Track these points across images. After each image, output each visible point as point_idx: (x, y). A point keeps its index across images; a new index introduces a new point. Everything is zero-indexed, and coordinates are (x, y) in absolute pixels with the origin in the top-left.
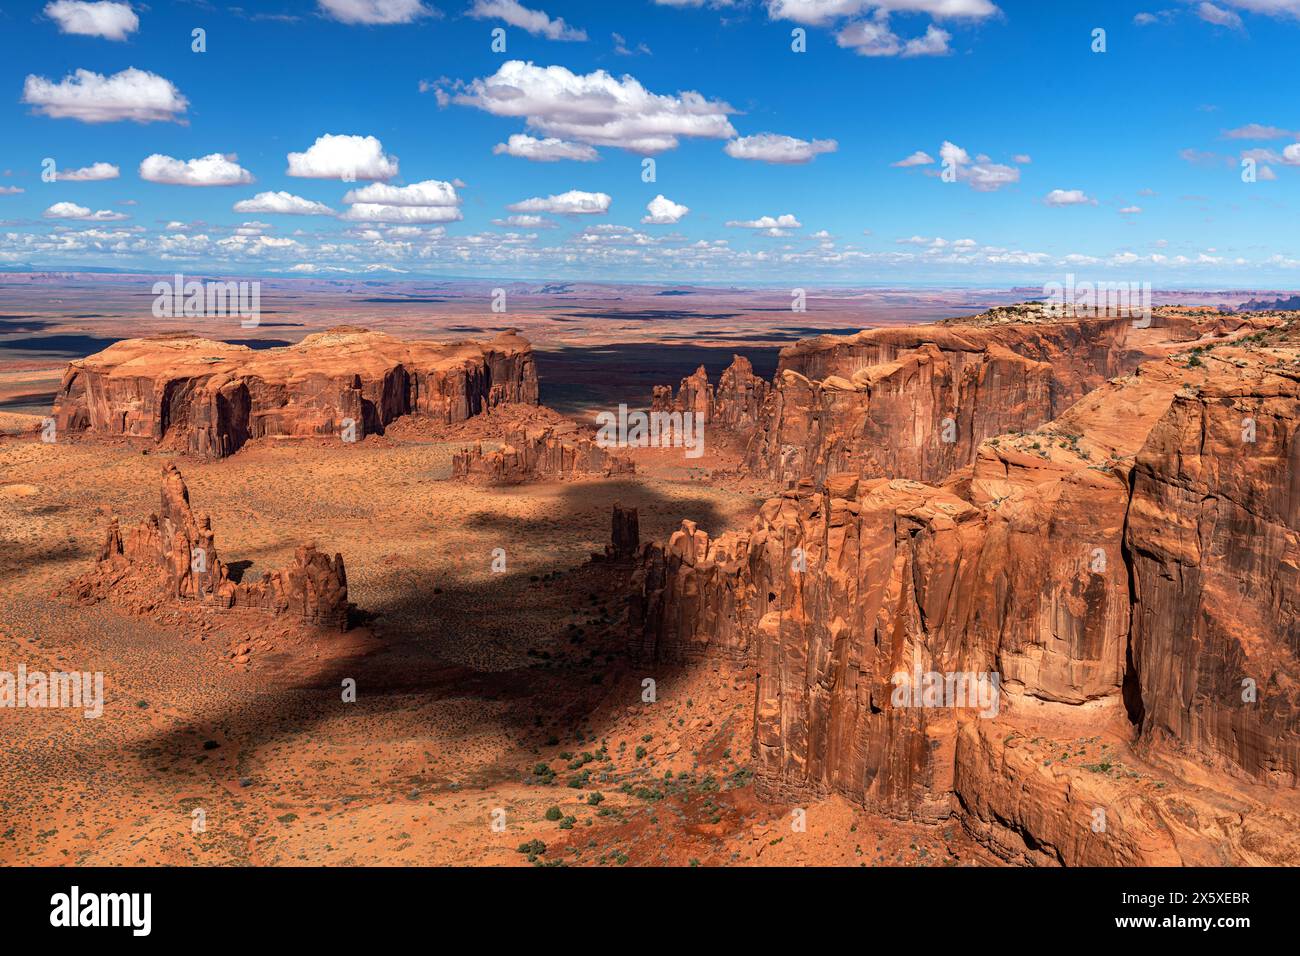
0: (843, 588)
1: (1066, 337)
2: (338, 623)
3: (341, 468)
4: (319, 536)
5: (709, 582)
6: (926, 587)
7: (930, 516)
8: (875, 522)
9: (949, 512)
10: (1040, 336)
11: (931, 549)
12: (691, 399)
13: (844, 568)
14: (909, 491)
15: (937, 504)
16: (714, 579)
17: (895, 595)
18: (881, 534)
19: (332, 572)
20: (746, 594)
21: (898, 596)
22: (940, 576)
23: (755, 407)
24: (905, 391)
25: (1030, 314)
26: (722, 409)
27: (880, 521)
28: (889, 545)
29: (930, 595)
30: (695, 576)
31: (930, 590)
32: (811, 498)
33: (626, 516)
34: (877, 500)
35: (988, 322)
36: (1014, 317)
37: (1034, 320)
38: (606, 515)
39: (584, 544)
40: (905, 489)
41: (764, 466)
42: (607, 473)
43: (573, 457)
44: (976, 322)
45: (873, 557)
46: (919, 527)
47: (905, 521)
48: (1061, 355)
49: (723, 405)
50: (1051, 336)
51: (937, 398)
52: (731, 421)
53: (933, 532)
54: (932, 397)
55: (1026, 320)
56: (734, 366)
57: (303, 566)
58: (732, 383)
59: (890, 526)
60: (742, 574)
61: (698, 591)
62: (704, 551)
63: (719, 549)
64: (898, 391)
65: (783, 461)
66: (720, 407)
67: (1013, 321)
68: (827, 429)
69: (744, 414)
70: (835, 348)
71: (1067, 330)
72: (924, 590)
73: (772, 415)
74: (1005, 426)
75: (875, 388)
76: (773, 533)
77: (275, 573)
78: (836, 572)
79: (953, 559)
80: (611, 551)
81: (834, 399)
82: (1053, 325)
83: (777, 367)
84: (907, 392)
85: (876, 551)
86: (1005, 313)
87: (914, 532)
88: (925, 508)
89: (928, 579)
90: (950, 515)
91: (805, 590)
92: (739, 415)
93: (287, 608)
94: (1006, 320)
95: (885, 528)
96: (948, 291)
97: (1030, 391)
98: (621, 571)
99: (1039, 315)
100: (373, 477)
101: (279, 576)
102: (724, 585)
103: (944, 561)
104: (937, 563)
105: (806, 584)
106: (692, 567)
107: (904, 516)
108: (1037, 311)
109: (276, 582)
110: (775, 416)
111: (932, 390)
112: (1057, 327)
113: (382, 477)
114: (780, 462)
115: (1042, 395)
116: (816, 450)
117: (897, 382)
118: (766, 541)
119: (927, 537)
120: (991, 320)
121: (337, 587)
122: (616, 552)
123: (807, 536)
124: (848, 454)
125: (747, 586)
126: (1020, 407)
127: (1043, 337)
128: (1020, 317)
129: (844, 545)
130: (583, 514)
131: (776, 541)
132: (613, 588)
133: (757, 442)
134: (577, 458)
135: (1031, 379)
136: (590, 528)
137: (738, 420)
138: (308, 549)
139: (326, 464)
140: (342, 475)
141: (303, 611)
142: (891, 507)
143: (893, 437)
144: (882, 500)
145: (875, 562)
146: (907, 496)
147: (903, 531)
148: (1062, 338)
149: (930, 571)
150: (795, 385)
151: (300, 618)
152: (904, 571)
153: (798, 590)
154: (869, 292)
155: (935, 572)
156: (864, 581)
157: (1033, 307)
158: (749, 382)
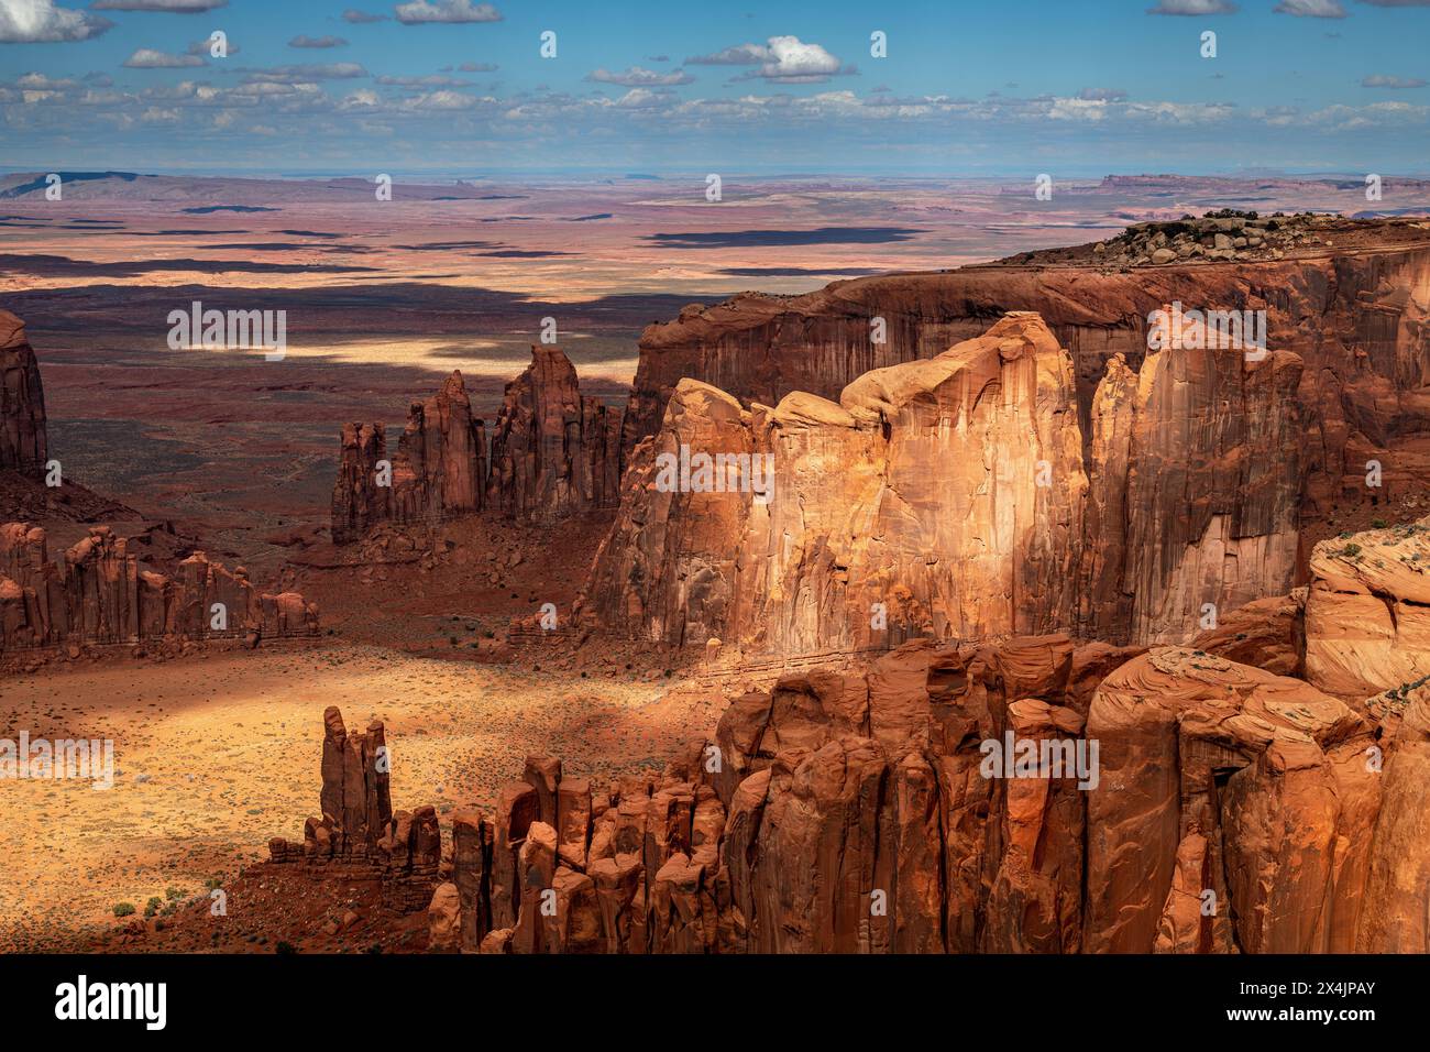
0: (1050, 917)
1: (1303, 290)
5: (627, 907)
6: (1265, 908)
7: (1265, 735)
8: (1125, 753)
9: (1303, 722)
10: (1246, 289)
11: (1273, 815)
12: (432, 451)
13: (1047, 868)
14: (1204, 675)
15: (1272, 705)
16: (639, 898)
17: (1186, 930)
18: (1141, 782)
20: (719, 930)
21: (1195, 933)
22: (1296, 879)
23: (587, 468)
24: (970, 424)
25: (1223, 241)
26: (507, 475)
27: (1136, 750)
28: (1161, 808)
29: (1274, 926)
30: (591, 893)
31: (1274, 913)
32: (960, 702)
33: (357, 747)
34: (1126, 699)
35: (1124, 258)
36: (1186, 248)
37: (1230, 254)
38: (266, 743)
39: (224, 815)
40: (1194, 672)
41: (635, 610)
42: (251, 638)
43: (167, 602)
44: (1096, 259)
45: (1123, 839)
46: (1236, 760)
47: (1204, 748)
48: (1294, 333)
49: (508, 464)
50: (1270, 291)
51: (1046, 439)
52: (530, 502)
53: (1273, 772)
54: (1033, 437)
55: (1215, 253)
59: (1163, 762)
60: (710, 882)
61: (601, 928)
62: (583, 829)
63: (622, 823)
64: (953, 424)
65: (682, 596)
66: (502, 470)
67: (1182, 257)
68: (787, 517)
70: (772, 323)
71: (1306, 275)
72: (1260, 914)
74: (1204, 501)
75: (901, 419)
76: (784, 782)
78: (1032, 880)
79: (1324, 839)
80: (322, 833)
81: (804, 447)
82: (1276, 265)
84: (976, 427)
85: (1131, 823)
86: (1162, 238)
87: (1221, 777)
88: (1243, 716)
89: (1268, 888)
90: (1307, 731)
91: (951, 927)
92: (550, 488)
94: (1167, 253)
95: (1149, 768)
96: (959, 185)
97: (1255, 418)
98: (347, 881)
99: (1241, 241)
102: (664, 913)
103: (1305, 843)
104: (1288, 848)
105: (953, 911)
106: (583, 870)
107: (1200, 738)
108: (1235, 232)
111: (1033, 418)
112: (1283, 270)
114: (675, 598)
115: (1282, 428)
116: (761, 569)
117: (952, 403)
118: (766, 801)
119: (1259, 787)
120: (1133, 253)
122: (333, 837)
123: (953, 793)
124: (841, 576)
125: (720, 912)
126: (1234, 454)
127: (1253, 291)
128: (1198, 247)
129: (1047, 810)
130: (207, 742)
131: (795, 802)
132: (331, 927)
134: (176, 604)
135: (1256, 391)
136: (228, 775)
137: (548, 499)
142: (1165, 716)
143: (947, 533)
144: (1140, 700)
145: (1126, 852)
146: (1199, 690)
147: (1197, 775)
148: (1295, 293)
149: (1271, 870)
150: (708, 413)
152: (1206, 869)
153: (936, 927)
154: (783, 190)
155: (1285, 871)
156: (1105, 896)
157: (1227, 224)
158: (570, 407)
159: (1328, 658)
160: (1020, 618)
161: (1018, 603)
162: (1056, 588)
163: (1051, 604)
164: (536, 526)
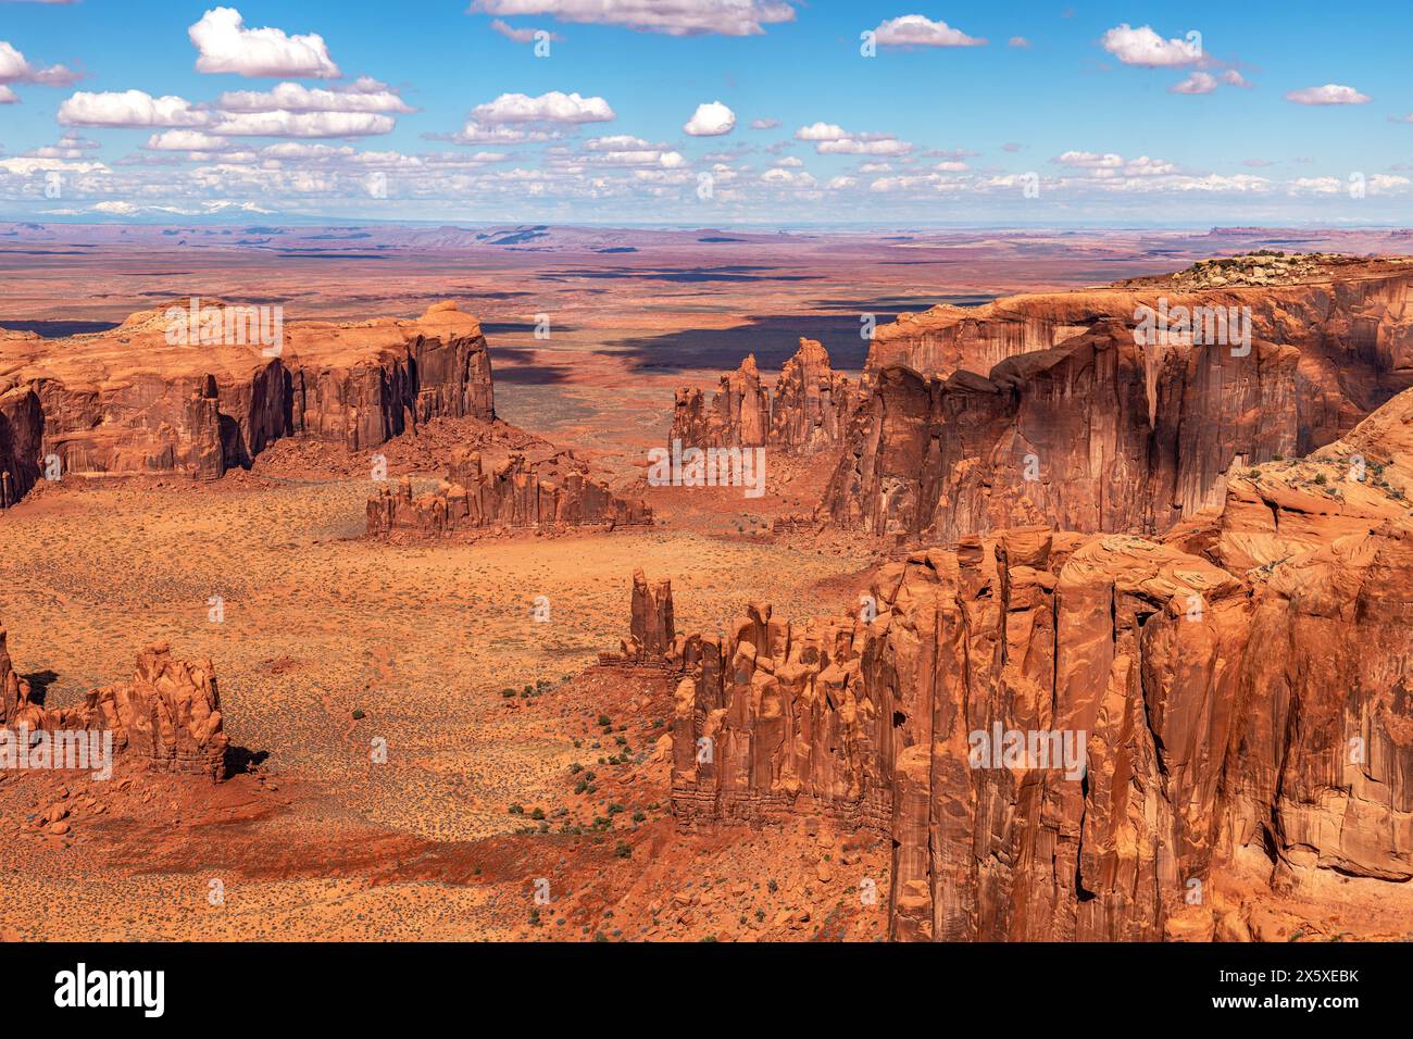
0: (1032, 706)
1: (1313, 305)
2: (207, 767)
3: (189, 523)
4: (164, 629)
5: (799, 698)
6: (1165, 703)
7: (1169, 592)
8: (1081, 602)
9: (1197, 584)
10: (1274, 304)
11: (1172, 644)
12: (734, 407)
13: (1032, 675)
14: (1134, 553)
15: (1178, 573)
16: (807, 691)
17: (1115, 716)
18: (1091, 621)
19: (198, 688)
20: (858, 714)
21: (1121, 718)
22: (1186, 685)
23: (835, 419)
24: (1073, 392)
25: (1259, 271)
26: (783, 423)
27: (1088, 600)
28: (1103, 638)
29: (1170, 714)
30: (776, 688)
31: (1171, 706)
32: (978, 567)
33: (653, 594)
34: (1084, 567)
35: (1192, 283)
36: (1234, 276)
37: (1264, 280)
38: (612, 591)
39: (580, 636)
40: (1127, 551)
41: (855, 511)
42: (609, 525)
43: (556, 501)
44: (1174, 284)
45: (1079, 657)
46: (1151, 609)
47: (1129, 600)
48: (1306, 333)
49: (784, 416)
50: (1290, 305)
51: (1124, 402)
52: (796, 441)
53: (1174, 617)
54: (1115, 401)
55: (1253, 280)
56: (800, 355)
57: (150, 679)
58: (797, 381)
59: (1106, 608)
60: (850, 683)
61: (782, 710)
62: (784, 648)
63: (808, 644)
64: (1062, 393)
65: (884, 502)
66: (780, 419)
67: (1230, 283)
68: (953, 452)
69: (818, 431)
70: (957, 325)
71: (1315, 294)
72: (1162, 707)
73: (867, 431)
74: (1230, 445)
75: (1027, 389)
76: (900, 619)
77: (105, 690)
78: (1020, 681)
79: (1206, 659)
80: (631, 648)
81: (964, 406)
82: (1294, 288)
83: (867, 355)
84: (1078, 394)
85: (1083, 647)
86: (1218, 269)
87: (1142, 618)
88: (1158, 579)
89: (1167, 690)
90: (1199, 590)
91: (970, 711)
92: (809, 432)
93: (125, 745)
94: (1221, 280)
95: (1096, 612)
96: (1112, 234)
97: (1266, 390)
98: (645, 679)
99: (1271, 271)
100: (240, 537)
101: (112, 696)
102: (823, 701)
103: (1192, 662)
104: (1181, 664)
105: (972, 701)
106: (771, 673)
107: (1127, 593)
108: (1268, 266)
109: (108, 705)
110: (872, 433)
111: (1116, 389)
112: (1299, 291)
113: (255, 537)
114: (880, 504)
115: (1284, 397)
116: (936, 486)
117: (1062, 379)
118: (888, 631)
119: (1164, 625)
120: (1198, 280)
121: (206, 711)
122: (638, 650)
123: (973, 625)
124: (987, 491)
125: (858, 702)
126: (1251, 414)
127: (1279, 305)
128: (1242, 276)
129: (1031, 638)
130: (576, 590)
131: (905, 632)
132: (634, 707)
133: (844, 474)
134: (561, 502)
135: (1267, 372)
136: (587, 611)
137: (808, 439)
138: (157, 653)
139: (165, 516)
140: (192, 533)
141: (152, 751)
142: (1107, 579)
143: (1057, 463)
144: (1091, 568)
145: (1080, 665)
146: (1130, 562)
147: (1125, 616)
148: (1307, 307)
149: (1170, 679)
150: (902, 383)
151: (146, 762)
152: (1129, 678)
153: (960, 710)
154: (993, 237)
155: (1179, 679)
156: (1066, 693)
157: (1262, 260)
158: (824, 379)
159: (1233, 544)
160: (1106, 521)
161: (1104, 510)
162: (1130, 501)
163: (1125, 512)
164: (801, 456)
